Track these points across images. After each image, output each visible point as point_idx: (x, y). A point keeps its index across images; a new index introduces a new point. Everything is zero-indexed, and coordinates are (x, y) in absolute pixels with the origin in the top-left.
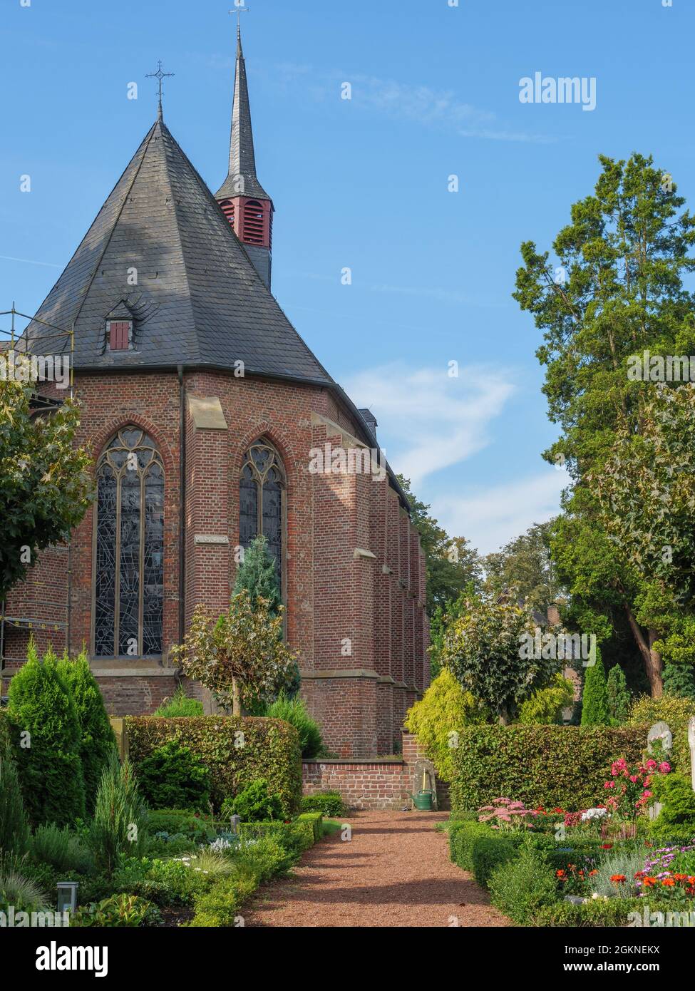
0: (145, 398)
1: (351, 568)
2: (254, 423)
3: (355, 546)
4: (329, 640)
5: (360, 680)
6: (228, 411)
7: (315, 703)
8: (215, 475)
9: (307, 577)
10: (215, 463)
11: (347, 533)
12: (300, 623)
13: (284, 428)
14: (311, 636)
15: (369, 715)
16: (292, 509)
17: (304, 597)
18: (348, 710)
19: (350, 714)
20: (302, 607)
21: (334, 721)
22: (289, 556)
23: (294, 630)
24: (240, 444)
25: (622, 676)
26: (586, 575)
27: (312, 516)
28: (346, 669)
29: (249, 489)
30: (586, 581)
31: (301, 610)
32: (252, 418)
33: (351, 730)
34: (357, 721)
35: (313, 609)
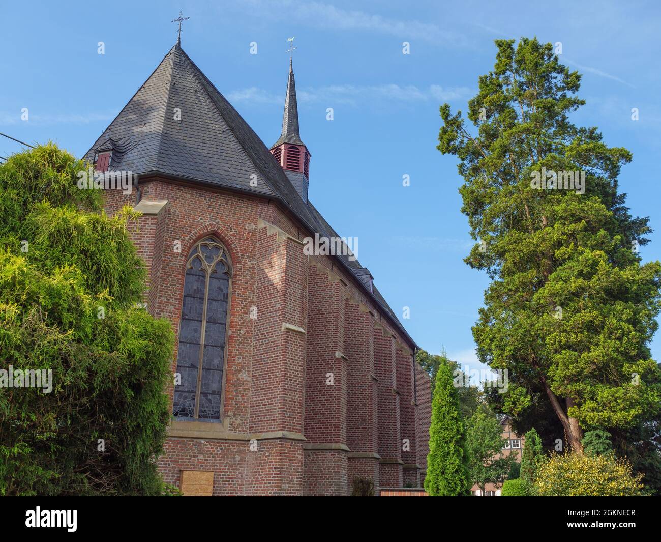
0: (114, 205)
1: (279, 340)
2: (202, 223)
3: (284, 321)
4: (260, 405)
5: (281, 441)
6: (177, 212)
7: (247, 464)
8: (142, 252)
9: (246, 351)
10: (143, 242)
11: (278, 311)
12: (237, 390)
13: (231, 229)
14: (248, 402)
15: (291, 475)
16: (235, 293)
17: (242, 367)
18: (271, 470)
19: (272, 474)
20: (239, 376)
21: (260, 481)
22: (230, 333)
23: (230, 396)
24: (187, 238)
25: (538, 439)
26: (502, 350)
27: (254, 300)
28: (272, 431)
29: (198, 277)
30: (501, 355)
31: (238, 379)
32: (201, 219)
33: (272, 490)
34: (277, 480)
35: (250, 378)
